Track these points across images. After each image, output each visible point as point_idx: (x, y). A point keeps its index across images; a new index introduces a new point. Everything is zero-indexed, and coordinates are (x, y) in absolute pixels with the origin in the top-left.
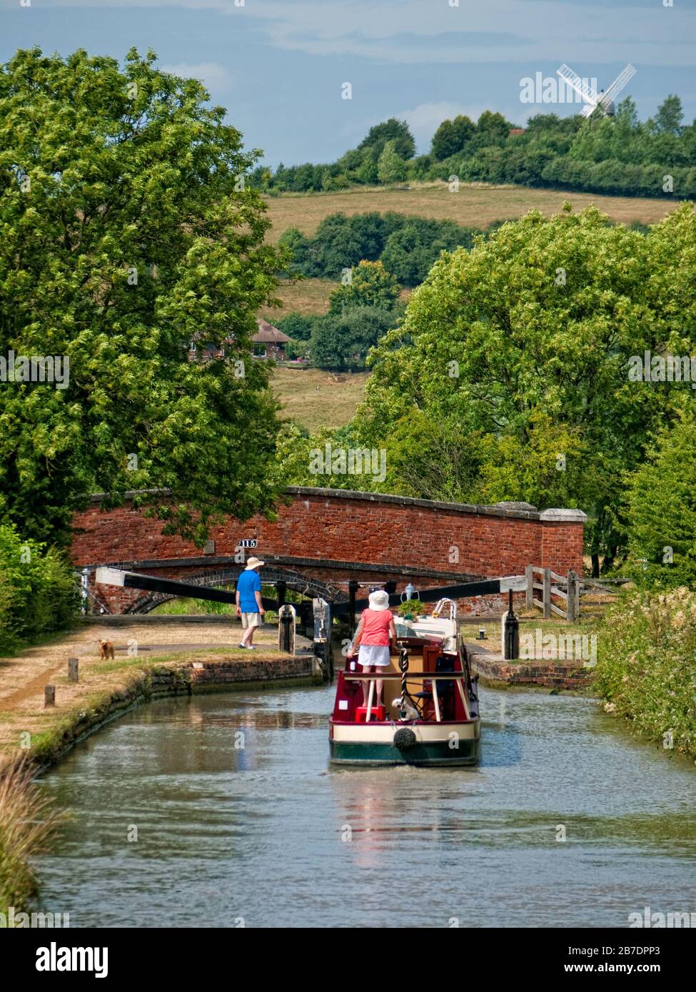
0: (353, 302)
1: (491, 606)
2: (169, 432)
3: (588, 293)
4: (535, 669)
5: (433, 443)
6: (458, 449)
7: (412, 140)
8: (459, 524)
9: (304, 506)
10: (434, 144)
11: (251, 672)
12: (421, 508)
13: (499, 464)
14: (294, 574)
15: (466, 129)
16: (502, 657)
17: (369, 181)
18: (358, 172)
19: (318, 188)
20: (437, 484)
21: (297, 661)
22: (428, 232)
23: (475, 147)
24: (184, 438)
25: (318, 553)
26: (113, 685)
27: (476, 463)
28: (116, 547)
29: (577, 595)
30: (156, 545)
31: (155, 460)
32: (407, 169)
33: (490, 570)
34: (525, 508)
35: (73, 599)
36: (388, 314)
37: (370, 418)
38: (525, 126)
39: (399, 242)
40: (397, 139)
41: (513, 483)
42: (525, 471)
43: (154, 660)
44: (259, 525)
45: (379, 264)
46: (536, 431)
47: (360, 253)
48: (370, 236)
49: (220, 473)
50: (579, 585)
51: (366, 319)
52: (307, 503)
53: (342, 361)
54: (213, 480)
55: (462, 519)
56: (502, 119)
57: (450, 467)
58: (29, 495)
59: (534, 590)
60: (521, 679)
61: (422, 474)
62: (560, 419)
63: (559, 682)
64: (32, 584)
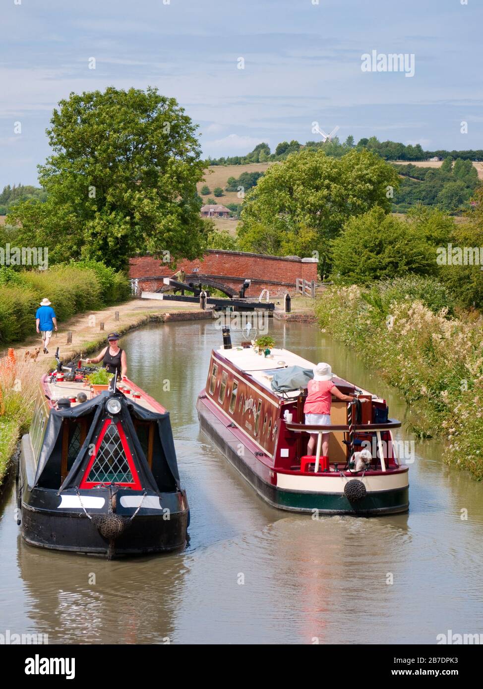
2: (162, 227)
3: (319, 181)
4: (297, 316)
5: (264, 234)
6: (273, 237)
7: (269, 149)
8: (272, 263)
9: (216, 256)
10: (277, 150)
11: (188, 317)
12: (259, 257)
13: (287, 242)
14: (212, 281)
15: (286, 146)
16: (284, 311)
17: (256, 162)
18: (253, 159)
19: (240, 164)
20: (265, 249)
21: (206, 313)
23: (289, 151)
24: (169, 230)
25: (222, 273)
26: (132, 322)
27: (279, 242)
29: (315, 289)
31: (158, 238)
32: (268, 158)
33: (283, 280)
34: (297, 257)
35: (129, 290)
37: (242, 226)
38: (305, 145)
40: (265, 149)
41: (293, 249)
42: (297, 244)
43: (151, 312)
44: (200, 263)
46: (301, 230)
49: (181, 243)
50: (315, 285)
52: (217, 255)
54: (179, 247)
55: (274, 262)
56: (297, 142)
57: (270, 243)
58: (112, 251)
59: (300, 287)
60: (292, 320)
61: (260, 245)
62: (310, 226)
63: (306, 321)
64: (109, 283)
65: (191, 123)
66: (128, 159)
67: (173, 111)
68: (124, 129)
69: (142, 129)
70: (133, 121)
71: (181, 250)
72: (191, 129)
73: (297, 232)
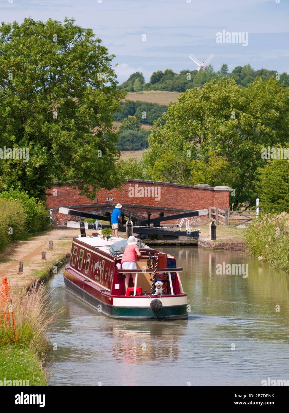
0: (126, 129)
1: (196, 221)
2: (79, 157)
4: (223, 244)
5: (173, 163)
6: (183, 165)
7: (144, 78)
8: (185, 192)
10: (151, 79)
12: (171, 186)
13: (197, 171)
15: (161, 75)
16: (209, 239)
17: (131, 91)
18: (128, 88)
20: (175, 178)
22: (149, 107)
23: (164, 80)
24: (86, 160)
25: (135, 202)
26: (66, 251)
27: (189, 170)
28: (62, 201)
29: (229, 217)
30: (76, 200)
31: (76, 168)
32: (143, 87)
33: (196, 209)
34: (208, 186)
35: (48, 219)
36: (137, 132)
38: (179, 73)
39: (140, 110)
40: (139, 78)
41: (203, 178)
42: (206, 173)
44: (113, 192)
45: (134, 117)
46: (210, 159)
47: (128, 113)
48: (131, 108)
50: (229, 213)
51: (130, 134)
52: (130, 185)
53: (123, 147)
54: (97, 176)
55: (186, 190)
56: (172, 71)
57: (180, 172)
58: (31, 181)
59: (212, 215)
60: (218, 247)
61: (170, 174)
62: (219, 154)
63: (232, 248)
64: (33, 213)
65: (108, 53)
66: (46, 90)
67: (90, 42)
68: (41, 60)
69: (59, 60)
70: (50, 52)
71: (100, 180)
72: (107, 59)
73: (207, 160)
